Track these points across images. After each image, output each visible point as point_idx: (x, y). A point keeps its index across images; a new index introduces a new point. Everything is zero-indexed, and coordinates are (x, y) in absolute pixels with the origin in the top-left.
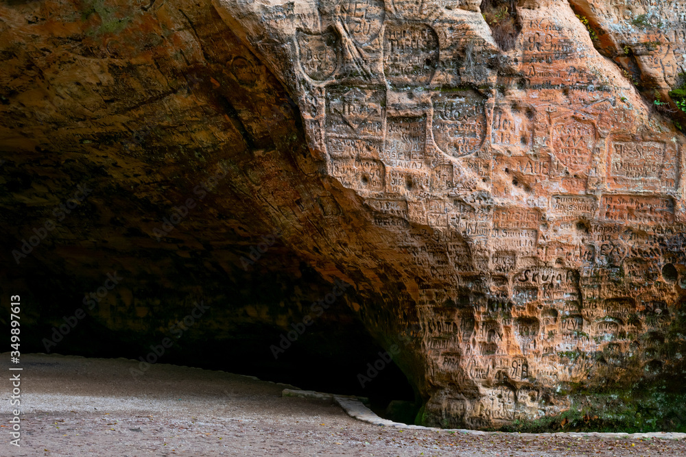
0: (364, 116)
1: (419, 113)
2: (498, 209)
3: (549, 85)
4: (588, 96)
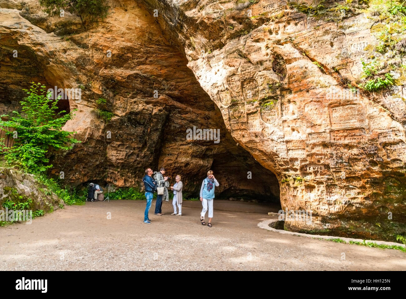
2: (287, 142)
3: (300, 90)
4: (317, 91)
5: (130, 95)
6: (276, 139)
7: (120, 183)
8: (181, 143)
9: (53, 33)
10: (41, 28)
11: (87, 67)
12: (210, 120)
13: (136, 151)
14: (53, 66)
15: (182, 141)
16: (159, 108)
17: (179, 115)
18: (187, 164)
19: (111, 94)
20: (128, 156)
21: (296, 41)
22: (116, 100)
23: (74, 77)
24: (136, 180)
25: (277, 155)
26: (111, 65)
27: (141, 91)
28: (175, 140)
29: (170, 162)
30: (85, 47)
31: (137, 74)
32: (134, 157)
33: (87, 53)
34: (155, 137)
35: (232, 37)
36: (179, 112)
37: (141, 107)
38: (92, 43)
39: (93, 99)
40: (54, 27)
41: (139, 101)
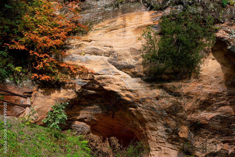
5: (209, 135)
9: (139, 79)
10: (126, 73)
11: (178, 114)
14: (142, 111)
19: (193, 135)
22: (196, 140)
23: (162, 122)
26: (198, 109)
27: (220, 131)
30: (177, 95)
31: (219, 116)
33: (179, 101)
38: (185, 92)
39: (178, 141)
40: (142, 74)
41: (217, 141)
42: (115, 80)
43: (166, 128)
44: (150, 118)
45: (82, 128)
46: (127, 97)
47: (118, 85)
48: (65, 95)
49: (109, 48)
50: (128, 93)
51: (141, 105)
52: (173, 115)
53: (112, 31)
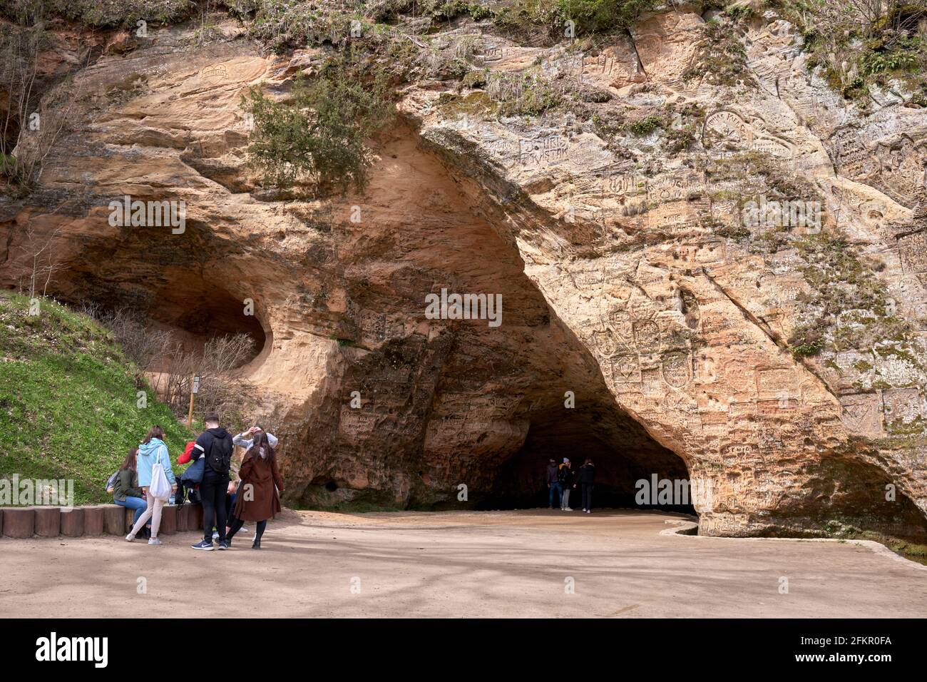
0: (629, 371)
1: (655, 366)
2: (701, 413)
3: (719, 344)
4: (741, 348)
5: (389, 307)
6: (686, 410)
7: (360, 482)
8: (472, 393)
9: (247, 195)
10: (219, 183)
11: (325, 265)
12: (532, 345)
13: (394, 415)
14: (251, 259)
15: (475, 388)
16: (441, 328)
17: (473, 337)
18: (484, 435)
19: (357, 306)
20: (379, 425)
21: (712, 274)
22: (363, 317)
23: (295, 282)
24: (388, 473)
25: (689, 432)
26: (365, 256)
27: (411, 298)
28: (461, 388)
29: (449, 433)
30: (323, 228)
31: (407, 268)
32: (388, 428)
33: (326, 239)
34: (429, 384)
35: (615, 250)
36: (475, 333)
37: (409, 330)
38: (338, 222)
39: (327, 320)
40: (252, 186)
41: (405, 317)
42: (196, 198)
43: (303, 295)
44: (270, 274)
45: (138, 297)
46: (222, 232)
47: (204, 208)
48: (92, 229)
49: (184, 132)
50: (223, 224)
51: (251, 249)
52: (314, 268)
53: (188, 97)
